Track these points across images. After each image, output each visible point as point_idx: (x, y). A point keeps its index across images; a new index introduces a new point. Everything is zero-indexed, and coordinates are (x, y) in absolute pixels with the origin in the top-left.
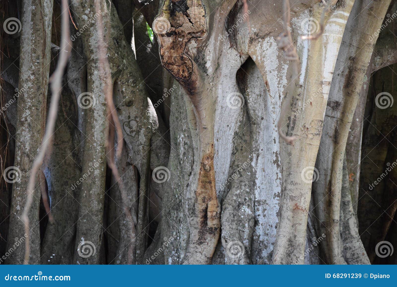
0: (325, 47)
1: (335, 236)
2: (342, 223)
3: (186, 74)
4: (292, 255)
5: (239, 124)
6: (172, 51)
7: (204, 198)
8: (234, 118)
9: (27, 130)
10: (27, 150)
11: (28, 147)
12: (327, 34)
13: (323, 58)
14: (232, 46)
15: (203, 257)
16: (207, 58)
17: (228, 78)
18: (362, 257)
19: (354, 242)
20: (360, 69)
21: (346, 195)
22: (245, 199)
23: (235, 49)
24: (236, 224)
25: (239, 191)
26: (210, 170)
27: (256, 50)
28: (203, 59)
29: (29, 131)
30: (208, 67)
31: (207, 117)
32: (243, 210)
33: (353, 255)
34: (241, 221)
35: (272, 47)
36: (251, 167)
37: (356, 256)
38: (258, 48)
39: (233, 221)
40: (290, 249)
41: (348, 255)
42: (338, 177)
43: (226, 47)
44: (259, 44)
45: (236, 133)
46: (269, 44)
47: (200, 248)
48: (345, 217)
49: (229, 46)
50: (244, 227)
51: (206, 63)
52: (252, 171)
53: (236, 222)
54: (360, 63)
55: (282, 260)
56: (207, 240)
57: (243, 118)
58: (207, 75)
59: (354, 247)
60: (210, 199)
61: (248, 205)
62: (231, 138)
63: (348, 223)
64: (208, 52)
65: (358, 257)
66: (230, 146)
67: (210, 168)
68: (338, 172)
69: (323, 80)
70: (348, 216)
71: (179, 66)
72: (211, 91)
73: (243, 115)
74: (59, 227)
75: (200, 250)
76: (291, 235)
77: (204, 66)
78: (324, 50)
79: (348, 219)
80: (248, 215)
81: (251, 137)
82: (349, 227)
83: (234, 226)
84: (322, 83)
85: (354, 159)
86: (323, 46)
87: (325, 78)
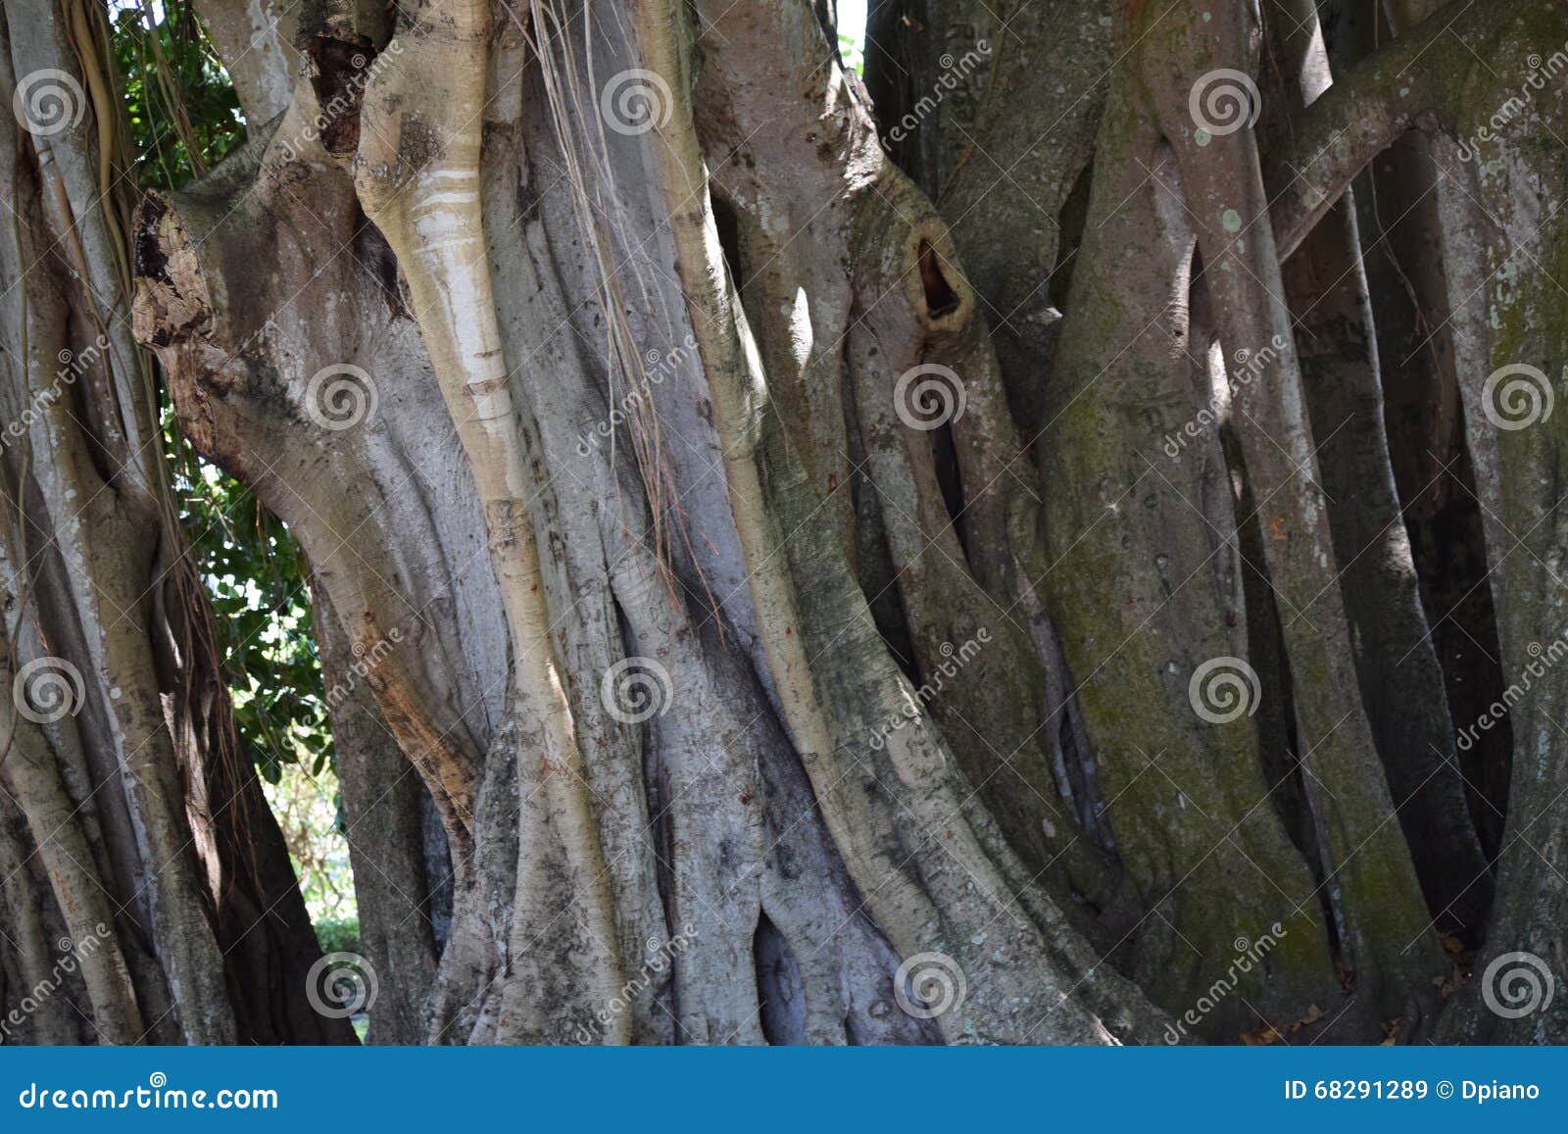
0: (444, 284)
12: (436, 245)
14: (396, 313)
16: (286, 374)
17: (413, 403)
19: (915, 802)
21: (862, 664)
23: (407, 317)
24: (498, 824)
28: (274, 382)
30: (296, 399)
31: (320, 540)
37: (932, 844)
39: (490, 817)
41: (916, 846)
42: (766, 626)
43: (373, 322)
49: (388, 314)
51: (285, 389)
58: (299, 421)
59: (922, 818)
64: (283, 359)
65: (938, 847)
69: (469, 382)
71: (197, 421)
72: (322, 464)
76: (548, 850)
77: (284, 399)
78: (443, 294)
82: (888, 759)
84: (468, 391)
86: (437, 283)
87: (469, 375)
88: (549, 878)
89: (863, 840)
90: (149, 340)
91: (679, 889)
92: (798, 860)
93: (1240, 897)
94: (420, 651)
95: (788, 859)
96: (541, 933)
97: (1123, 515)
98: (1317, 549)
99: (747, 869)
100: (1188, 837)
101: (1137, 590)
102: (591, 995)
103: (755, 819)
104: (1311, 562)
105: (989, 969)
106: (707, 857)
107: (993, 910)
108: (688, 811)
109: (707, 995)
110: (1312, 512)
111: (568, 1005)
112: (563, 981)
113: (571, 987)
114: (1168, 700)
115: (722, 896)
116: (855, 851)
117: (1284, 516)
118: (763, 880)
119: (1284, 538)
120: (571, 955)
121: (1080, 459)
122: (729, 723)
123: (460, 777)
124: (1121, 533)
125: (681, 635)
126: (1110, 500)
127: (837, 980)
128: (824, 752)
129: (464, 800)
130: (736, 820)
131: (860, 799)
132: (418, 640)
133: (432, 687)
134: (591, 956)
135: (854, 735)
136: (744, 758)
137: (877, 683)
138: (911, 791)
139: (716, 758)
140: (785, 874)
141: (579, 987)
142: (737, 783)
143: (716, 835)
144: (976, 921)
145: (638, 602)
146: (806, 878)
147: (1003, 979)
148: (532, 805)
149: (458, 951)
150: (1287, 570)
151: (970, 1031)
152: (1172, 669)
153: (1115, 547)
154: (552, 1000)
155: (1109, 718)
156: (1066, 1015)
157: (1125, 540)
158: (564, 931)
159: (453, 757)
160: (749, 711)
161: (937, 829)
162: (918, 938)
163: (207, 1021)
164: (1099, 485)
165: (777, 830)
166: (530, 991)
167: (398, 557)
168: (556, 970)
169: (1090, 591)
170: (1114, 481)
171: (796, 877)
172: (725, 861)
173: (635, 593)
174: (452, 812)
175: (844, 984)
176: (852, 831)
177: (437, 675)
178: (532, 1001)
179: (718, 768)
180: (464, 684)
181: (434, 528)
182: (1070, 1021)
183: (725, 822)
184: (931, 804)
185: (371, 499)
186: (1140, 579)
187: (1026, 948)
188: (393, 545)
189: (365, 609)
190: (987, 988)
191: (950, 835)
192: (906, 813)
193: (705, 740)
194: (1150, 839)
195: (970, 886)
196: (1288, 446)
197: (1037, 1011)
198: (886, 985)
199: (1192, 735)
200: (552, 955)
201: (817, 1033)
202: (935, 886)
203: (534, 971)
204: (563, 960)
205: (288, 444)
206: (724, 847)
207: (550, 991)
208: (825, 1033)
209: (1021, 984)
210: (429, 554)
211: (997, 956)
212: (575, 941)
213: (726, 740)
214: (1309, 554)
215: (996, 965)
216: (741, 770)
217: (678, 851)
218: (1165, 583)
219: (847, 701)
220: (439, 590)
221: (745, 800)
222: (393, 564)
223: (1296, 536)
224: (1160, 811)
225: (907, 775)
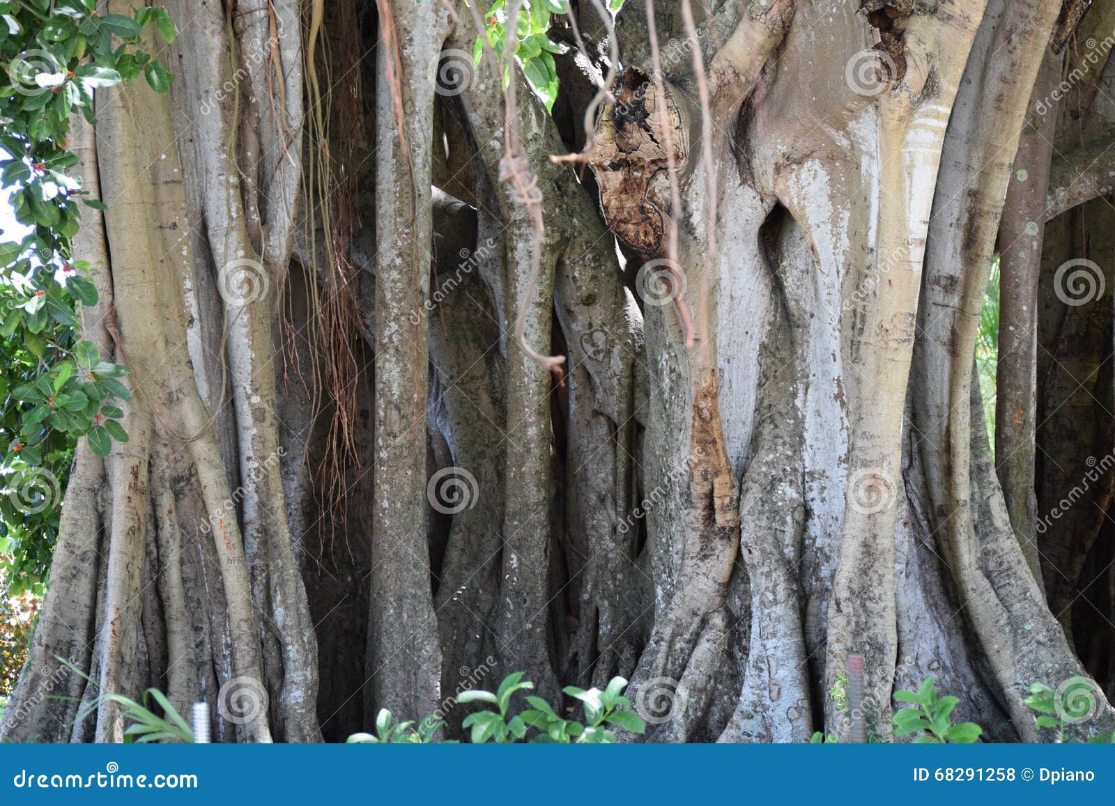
0: (910, 174)
1: (962, 530)
2: (976, 506)
3: (651, 239)
4: (871, 572)
5: (768, 328)
6: (623, 196)
7: (706, 471)
8: (756, 318)
9: (394, 359)
10: (396, 397)
11: (396, 391)
12: (912, 149)
13: (907, 196)
14: (743, 182)
15: (711, 583)
16: (694, 206)
17: (740, 241)
18: (1017, 568)
19: (1001, 539)
20: (988, 213)
21: (983, 452)
22: (784, 470)
23: (750, 186)
24: (768, 518)
25: (771, 456)
26: (711, 419)
27: (789, 187)
28: (685, 209)
29: (398, 361)
30: (695, 224)
32: (780, 492)
33: (1001, 564)
34: (777, 512)
35: (818, 180)
36: (794, 408)
37: (1005, 566)
38: (791, 183)
39: (761, 513)
40: (866, 560)
41: (992, 565)
43: (731, 184)
44: (793, 175)
45: (763, 347)
46: (812, 173)
47: (704, 566)
48: (982, 494)
49: (738, 181)
50: (784, 523)
51: (691, 216)
52: (797, 415)
53: (767, 514)
54: (988, 201)
55: (851, 581)
56: (717, 552)
57: (775, 316)
58: (695, 238)
59: (1002, 550)
60: (717, 474)
61: (791, 482)
62: (754, 355)
63: (987, 505)
64: (694, 196)
65: (1009, 568)
66: (754, 372)
67: (711, 414)
68: (960, 411)
69: (910, 237)
70: (988, 492)
71: (637, 224)
72: (704, 268)
73: (776, 311)
74: (472, 536)
75: (703, 570)
76: (868, 535)
77: (689, 222)
78: (907, 179)
79: (988, 498)
80: (791, 500)
81: (791, 351)
82: (989, 512)
83: (764, 523)
85: (1022, 383)
86: (906, 172)
87: (912, 232)
88: (863, 552)
89: (973, 559)
90: (607, 163)
96: (855, 587)
102: (878, 630)
103: (907, 537)
104: (1028, 439)
105: (1035, 645)
107: (1041, 610)
110: (1032, 410)
111: (865, 634)
113: (867, 623)
117: (1024, 409)
119: (1021, 422)
120: (868, 603)
123: (729, 485)
128: (969, 502)
129: (727, 500)
134: (882, 605)
135: (973, 494)
138: (1000, 532)
141: (870, 624)
144: (1028, 616)
147: (1043, 652)
150: (1019, 442)
151: (1020, 681)
154: (859, 630)
158: (864, 588)
159: (729, 472)
161: (1012, 558)
162: (997, 621)
166: (848, 623)
168: (861, 611)
174: (708, 507)
178: (849, 629)
184: (1009, 541)
187: (1058, 635)
190: (1032, 657)
191: (1018, 562)
192: (992, 545)
195: (1028, 594)
197: (1064, 673)
200: (859, 602)
202: (1004, 591)
203: (851, 610)
204: (864, 604)
205: (691, 251)
207: (857, 624)
208: (911, 676)
209: (1053, 656)
211: (1041, 638)
212: (871, 595)
215: (1039, 643)
216: (905, 506)
221: (905, 524)
223: (1025, 422)
225: (997, 522)
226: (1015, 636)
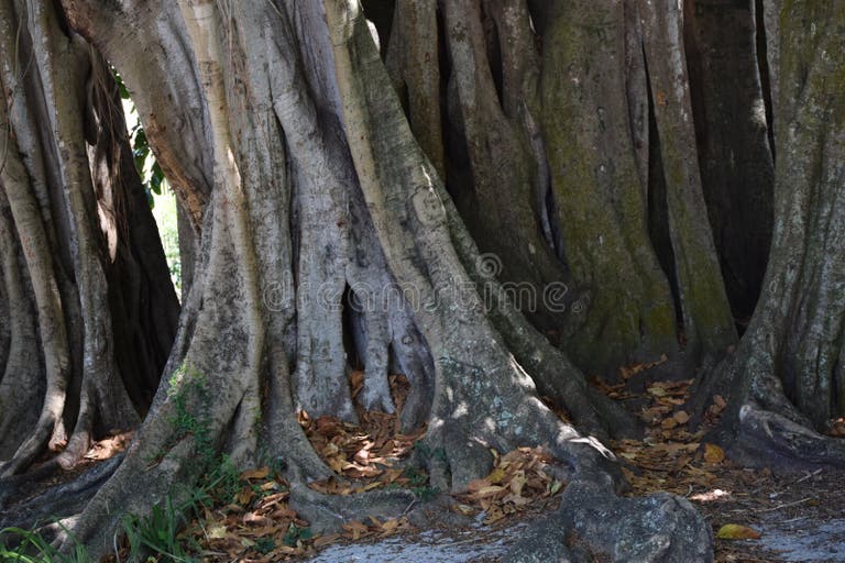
88: (226, 259)
89: (398, 251)
91: (301, 269)
92: (368, 258)
93: (629, 293)
94: (181, 136)
95: (363, 257)
96: (220, 288)
97: (581, 85)
98: (682, 110)
99: (339, 261)
100: (602, 259)
101: (586, 125)
102: (243, 323)
103: (344, 235)
104: (678, 117)
105: (458, 323)
106: (318, 253)
108: (310, 228)
109: (313, 326)
110: (681, 90)
111: (231, 327)
112: (229, 314)
113: (233, 317)
114: (598, 185)
115: (326, 274)
116: (393, 256)
117: (665, 92)
118: (347, 267)
119: (665, 103)
120: (235, 301)
121: (561, 54)
122: (334, 184)
123: (197, 202)
124: (579, 94)
125: (310, 136)
126: (574, 76)
127: (386, 322)
128: (378, 203)
129: (199, 214)
130: (334, 235)
131: (397, 228)
132: (180, 130)
133: (187, 155)
134: (244, 302)
135: (397, 194)
136: (341, 202)
137: (410, 168)
138: (423, 226)
139: (326, 201)
140: (360, 265)
141: (237, 318)
142: (336, 215)
143: (324, 241)
145: (286, 118)
146: (373, 268)
147: (464, 330)
148: (219, 221)
149: (196, 293)
150: (665, 121)
151: (446, 357)
152: (602, 168)
153: (576, 101)
154: (223, 324)
155: (566, 192)
156: (494, 352)
157: (581, 98)
158: (231, 288)
159: (195, 192)
160: (346, 177)
161: (436, 247)
163: (96, 319)
164: (569, 69)
165: (357, 241)
166: (211, 318)
167: (172, 86)
168: (226, 308)
169: (561, 124)
170: (577, 67)
171: (367, 267)
172: (328, 256)
173: (286, 112)
174: (195, 221)
175: (390, 325)
176: (392, 245)
177: (190, 149)
178: (212, 323)
179: (327, 207)
180: (205, 153)
181: (193, 72)
182: (496, 355)
183: (329, 236)
184: (434, 234)
185: (158, 55)
186: (588, 120)
187: (477, 314)
188: (169, 80)
189: (151, 112)
190: (456, 334)
191: (443, 251)
192: (421, 238)
193: (321, 192)
194: (583, 258)
196: (669, 54)
197: (480, 349)
198: (412, 327)
199: (610, 205)
200: (225, 300)
201: (373, 350)
202: (434, 277)
203: (215, 308)
204: (230, 303)
205: (115, 24)
206: (328, 248)
207: (222, 319)
208: (377, 350)
209: (473, 333)
210: (191, 86)
211: (462, 317)
212: (237, 293)
213: (332, 193)
214: (677, 114)
215: (461, 322)
216: (338, 209)
217: (302, 249)
218: (602, 122)
219: (394, 176)
220: (194, 104)
221: (339, 225)
222: (169, 89)
223: (670, 103)
224: (589, 244)
225: (423, 218)
226: (442, 316)
